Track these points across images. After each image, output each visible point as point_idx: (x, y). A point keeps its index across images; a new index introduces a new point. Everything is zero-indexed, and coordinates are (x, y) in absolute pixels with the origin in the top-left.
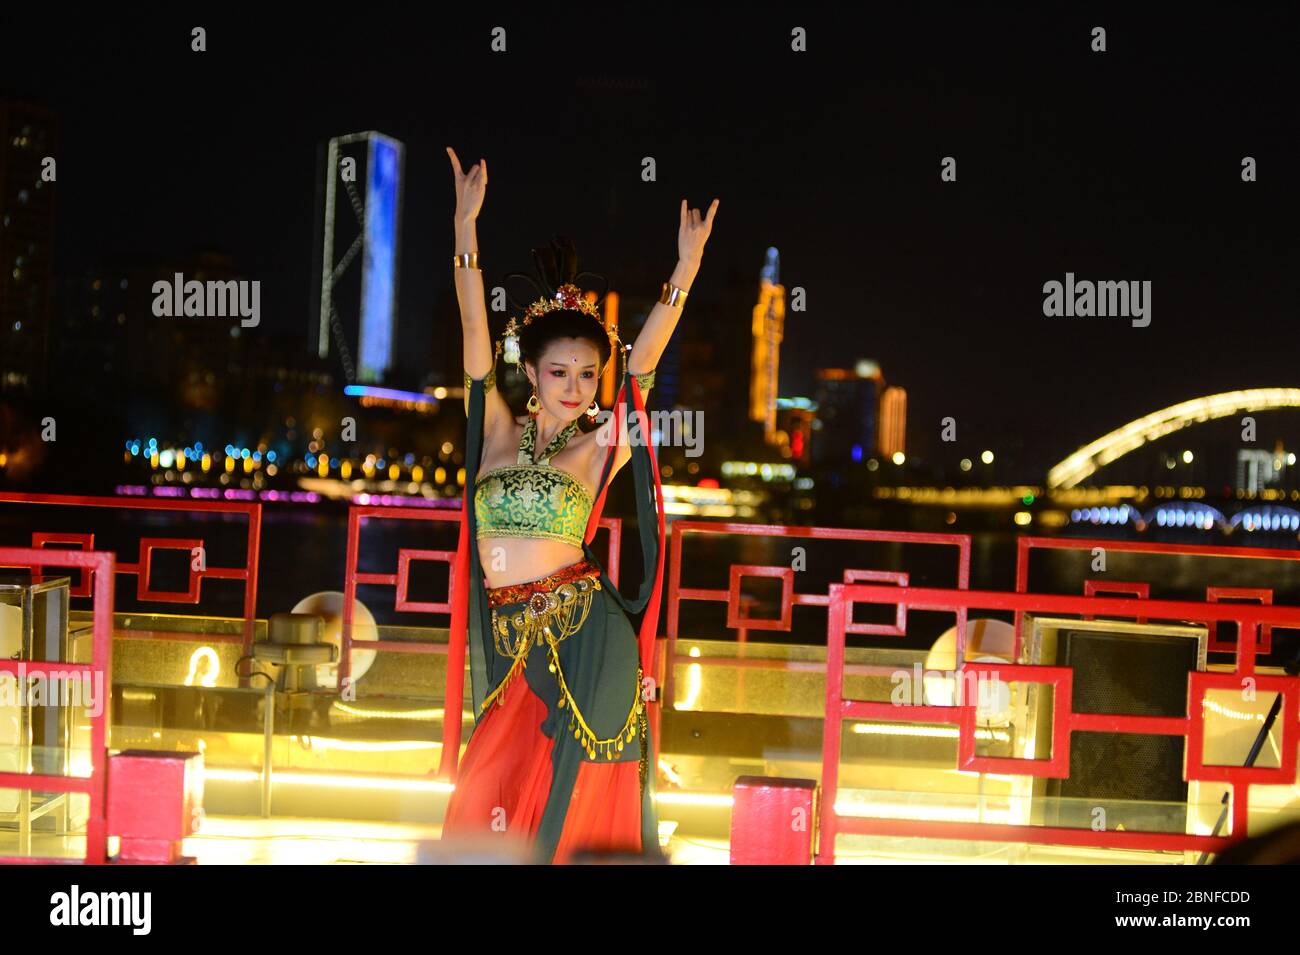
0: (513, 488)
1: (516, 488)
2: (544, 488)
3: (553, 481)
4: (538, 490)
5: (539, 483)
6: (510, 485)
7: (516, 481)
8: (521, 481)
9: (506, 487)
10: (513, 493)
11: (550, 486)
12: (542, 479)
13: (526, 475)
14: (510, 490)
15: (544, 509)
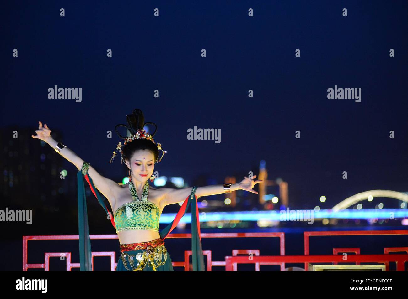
0: (136, 211)
1: (137, 211)
2: (148, 210)
3: (151, 207)
4: (146, 211)
5: (146, 208)
6: (135, 210)
7: (136, 208)
8: (139, 208)
9: (133, 210)
10: (136, 212)
11: (150, 209)
12: (146, 207)
13: (140, 205)
14: (135, 211)
15: (149, 218)
